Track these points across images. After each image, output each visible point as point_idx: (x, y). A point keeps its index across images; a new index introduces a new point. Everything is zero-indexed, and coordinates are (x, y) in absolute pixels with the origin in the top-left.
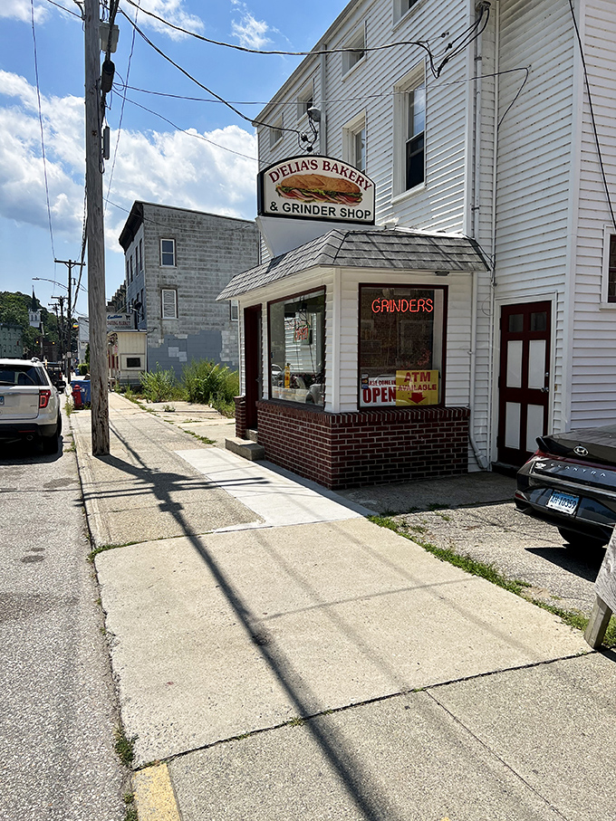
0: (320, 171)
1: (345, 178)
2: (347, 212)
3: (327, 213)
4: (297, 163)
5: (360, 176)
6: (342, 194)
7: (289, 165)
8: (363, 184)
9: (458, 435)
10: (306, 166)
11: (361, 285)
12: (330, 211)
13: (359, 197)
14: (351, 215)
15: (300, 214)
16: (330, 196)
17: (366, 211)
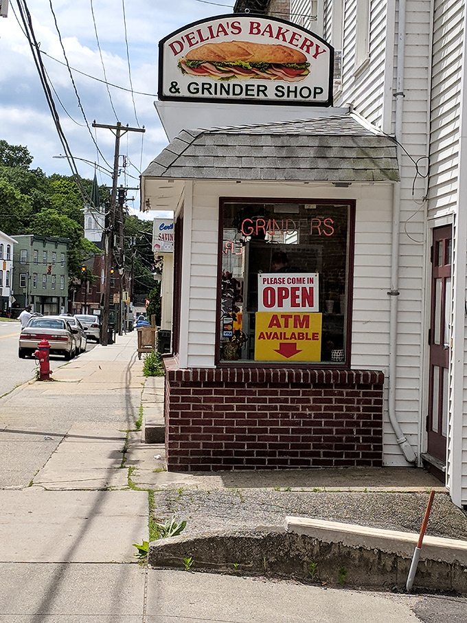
0: (245, 36)
1: (284, 44)
2: (285, 91)
3: (255, 92)
4: (210, 28)
5: (306, 40)
6: (278, 66)
7: (199, 31)
8: (313, 50)
9: (365, 409)
10: (224, 30)
11: (222, 200)
12: (259, 91)
13: (305, 69)
14: (292, 95)
15: (213, 96)
16: (259, 69)
17: (315, 88)
